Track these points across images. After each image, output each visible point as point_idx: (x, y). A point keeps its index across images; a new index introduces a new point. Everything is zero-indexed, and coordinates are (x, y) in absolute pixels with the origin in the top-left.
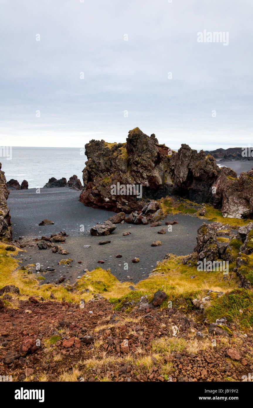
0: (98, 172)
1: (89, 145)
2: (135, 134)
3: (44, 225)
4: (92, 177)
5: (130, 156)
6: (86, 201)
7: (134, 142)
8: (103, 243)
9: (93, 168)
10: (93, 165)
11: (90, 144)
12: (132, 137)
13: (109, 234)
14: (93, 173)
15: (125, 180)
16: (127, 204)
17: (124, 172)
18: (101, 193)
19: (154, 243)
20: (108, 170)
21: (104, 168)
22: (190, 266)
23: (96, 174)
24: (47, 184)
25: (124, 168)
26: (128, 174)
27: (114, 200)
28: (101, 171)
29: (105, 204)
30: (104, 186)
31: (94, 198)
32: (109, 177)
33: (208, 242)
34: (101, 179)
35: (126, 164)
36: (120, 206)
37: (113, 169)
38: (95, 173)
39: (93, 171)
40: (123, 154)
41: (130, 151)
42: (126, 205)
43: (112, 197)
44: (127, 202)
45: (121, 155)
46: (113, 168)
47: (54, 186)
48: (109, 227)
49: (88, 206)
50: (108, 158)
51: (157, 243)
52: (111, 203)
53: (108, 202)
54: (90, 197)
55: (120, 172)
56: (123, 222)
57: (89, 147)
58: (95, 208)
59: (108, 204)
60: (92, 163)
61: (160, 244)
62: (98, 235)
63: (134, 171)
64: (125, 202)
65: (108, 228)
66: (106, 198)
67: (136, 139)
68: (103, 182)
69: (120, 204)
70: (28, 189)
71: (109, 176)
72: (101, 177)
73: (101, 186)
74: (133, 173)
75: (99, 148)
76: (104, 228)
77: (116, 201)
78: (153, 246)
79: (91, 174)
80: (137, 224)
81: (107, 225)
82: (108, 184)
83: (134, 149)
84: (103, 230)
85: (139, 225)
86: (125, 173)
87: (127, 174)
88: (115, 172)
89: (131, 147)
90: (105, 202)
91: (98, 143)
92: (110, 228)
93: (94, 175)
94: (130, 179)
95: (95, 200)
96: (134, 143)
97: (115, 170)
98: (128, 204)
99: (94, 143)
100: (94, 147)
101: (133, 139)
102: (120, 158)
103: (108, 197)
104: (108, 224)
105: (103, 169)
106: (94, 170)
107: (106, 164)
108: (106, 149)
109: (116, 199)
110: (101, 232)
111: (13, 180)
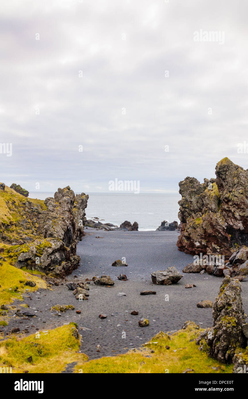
0: (191, 212)
1: (183, 183)
2: (222, 165)
4: (186, 218)
5: (220, 192)
6: (180, 245)
7: (222, 174)
8: (144, 293)
9: (185, 208)
10: (186, 204)
11: (184, 182)
12: (220, 169)
13: (170, 284)
14: (186, 214)
15: (215, 221)
16: (218, 250)
17: (215, 212)
18: (191, 236)
19: (200, 303)
20: (200, 210)
21: (196, 207)
23: (190, 215)
24: (159, 227)
25: (213, 206)
26: (219, 214)
27: (204, 245)
28: (194, 211)
29: (195, 250)
30: (195, 229)
31: (186, 241)
32: (201, 218)
33: (224, 310)
34: (193, 220)
35: (217, 202)
36: (210, 252)
37: (204, 209)
38: (188, 213)
39: (186, 211)
40: (214, 191)
41: (221, 187)
42: (217, 251)
43: (202, 242)
44: (219, 248)
45: (212, 192)
46: (205, 207)
47: (166, 230)
48: (171, 275)
49: (181, 251)
50: (200, 196)
52: (202, 248)
53: (198, 247)
54: (183, 240)
55: (210, 211)
56: (203, 272)
57: (183, 184)
58: (186, 253)
59: (198, 249)
60: (185, 202)
62: (157, 283)
63: (224, 210)
64: (216, 247)
65: (169, 277)
66: (196, 242)
67: (224, 171)
68: (193, 223)
69: (211, 250)
70: (137, 230)
71: (201, 216)
72: (193, 218)
73: (192, 227)
74: (224, 212)
75: (193, 185)
76: (165, 276)
77: (207, 246)
78: (199, 306)
79: (184, 214)
80: (216, 275)
81: (170, 273)
82: (198, 226)
83: (224, 184)
84: (164, 278)
86: (216, 212)
87: (217, 214)
88: (206, 212)
89: (221, 181)
90: (196, 247)
91: (192, 180)
92: (172, 277)
93: (187, 215)
94: (221, 220)
95: (187, 244)
96: (222, 176)
97: (206, 209)
98: (220, 250)
99: (189, 180)
100: (188, 185)
101: (220, 171)
102: (210, 195)
103: (198, 241)
105: (196, 209)
106: (187, 210)
107: (198, 202)
108: (198, 186)
109: (206, 244)
110: (160, 280)
111: (127, 221)
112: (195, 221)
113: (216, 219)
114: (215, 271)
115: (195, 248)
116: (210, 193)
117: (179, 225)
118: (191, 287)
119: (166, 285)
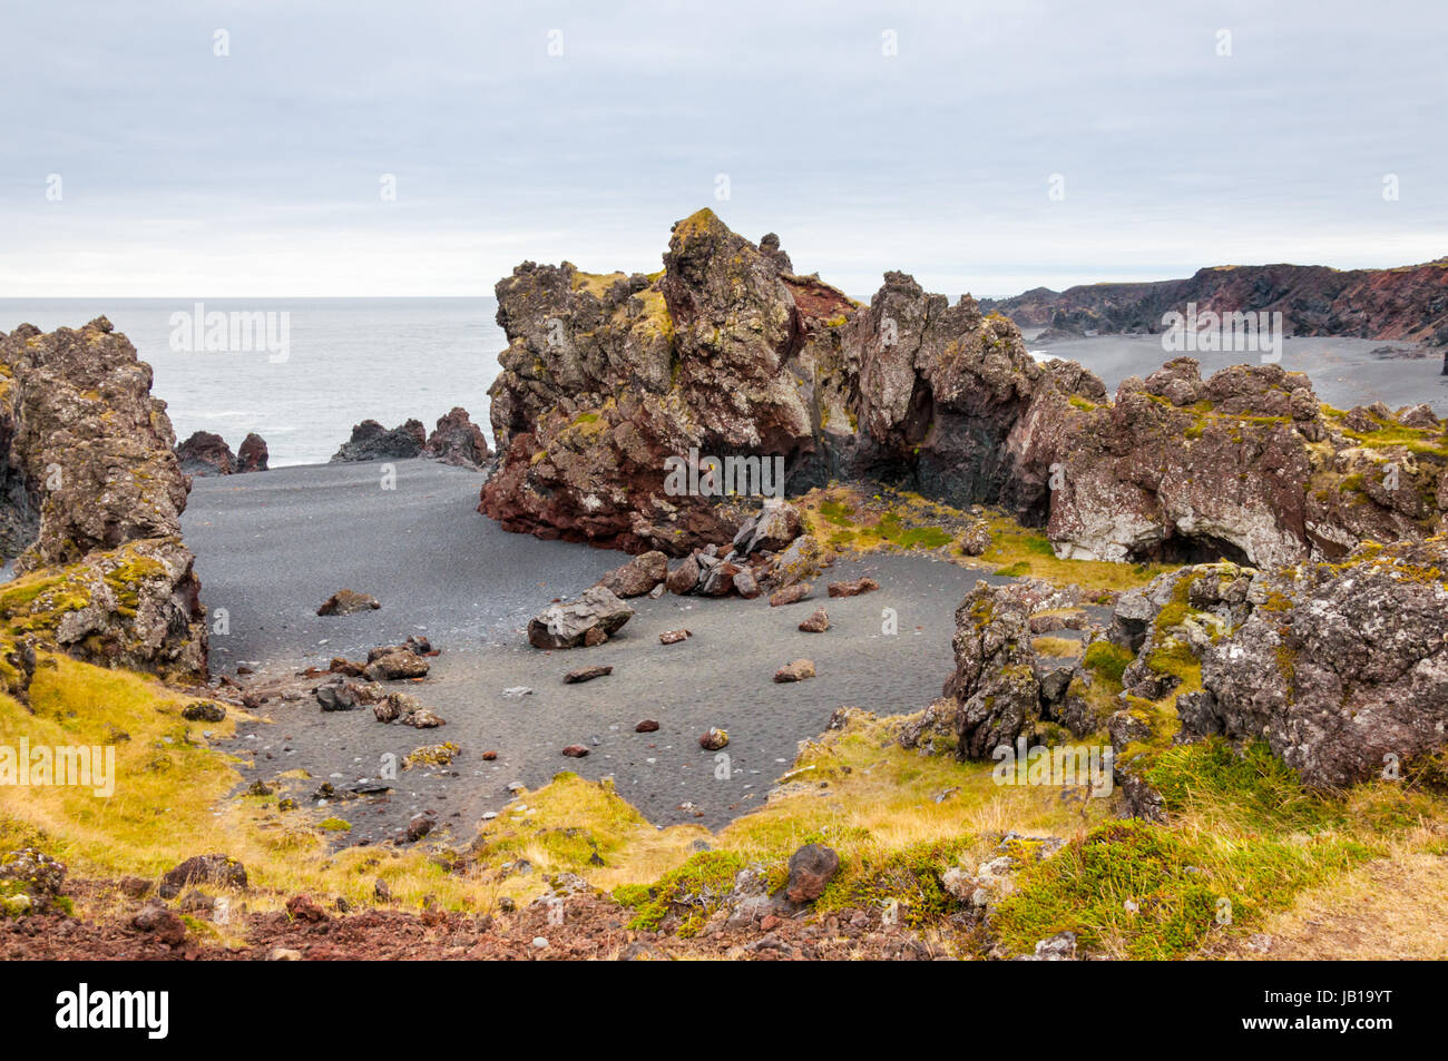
0: (550, 394)
1: (512, 286)
2: (696, 236)
3: (338, 614)
4: (530, 414)
5: (680, 325)
6: (508, 511)
7: (694, 267)
8: (583, 675)
9: (530, 378)
10: (530, 366)
11: (517, 280)
12: (688, 248)
13: (605, 642)
14: (531, 399)
15: (663, 421)
16: (673, 517)
17: (658, 391)
18: (567, 476)
19: (784, 669)
20: (592, 385)
21: (575, 376)
22: (930, 753)
23: (545, 401)
24: (345, 447)
25: (655, 373)
26: (675, 398)
27: (620, 504)
28: (566, 389)
29: (585, 522)
30: (578, 450)
31: (536, 496)
32: (599, 412)
33: (1000, 654)
34: (566, 419)
35: (666, 357)
36: (644, 525)
37: (612, 381)
38: (539, 396)
39: (533, 391)
40: (651, 319)
41: (680, 307)
42: (669, 520)
43: (611, 492)
44: (674, 508)
45: (645, 324)
46: (614, 375)
47: (375, 455)
48: (605, 613)
49: (516, 531)
50: (591, 335)
51: (796, 670)
52: (608, 516)
53: (595, 514)
54: (524, 494)
55: (643, 391)
56: (659, 590)
57: (514, 292)
58: (542, 537)
59: (596, 520)
60: (527, 355)
61: (808, 671)
62: (559, 644)
63: (698, 385)
64: (665, 508)
65: (598, 618)
66: (586, 495)
67: (700, 256)
68: (574, 431)
69: (645, 517)
70: (266, 469)
71: (596, 406)
72: (566, 415)
73: (567, 448)
74: (695, 393)
75: (552, 294)
76: (584, 618)
77: (630, 508)
78: (783, 679)
79: (526, 400)
80: (711, 595)
81: (596, 605)
82: (593, 440)
83: (695, 297)
84: (582, 626)
85: (721, 602)
86: (663, 393)
87: (669, 398)
88: (621, 390)
89: (684, 287)
90: (586, 515)
91: (548, 275)
92: (607, 618)
93: (536, 403)
94: (684, 419)
95: (544, 504)
96: (693, 272)
97: (621, 382)
98: (678, 517)
99: (534, 274)
100: (532, 292)
101: (690, 254)
102: (640, 334)
103: (595, 493)
104: (600, 602)
105: (573, 382)
106: (536, 385)
107: (584, 358)
108: (582, 299)
109: (627, 499)
110: (574, 633)
111: (202, 434)
112: (575, 427)
113: (667, 416)
114: (706, 581)
115: (584, 518)
116: (641, 327)
117: (433, 434)
118: (683, 639)
119: (594, 644)
